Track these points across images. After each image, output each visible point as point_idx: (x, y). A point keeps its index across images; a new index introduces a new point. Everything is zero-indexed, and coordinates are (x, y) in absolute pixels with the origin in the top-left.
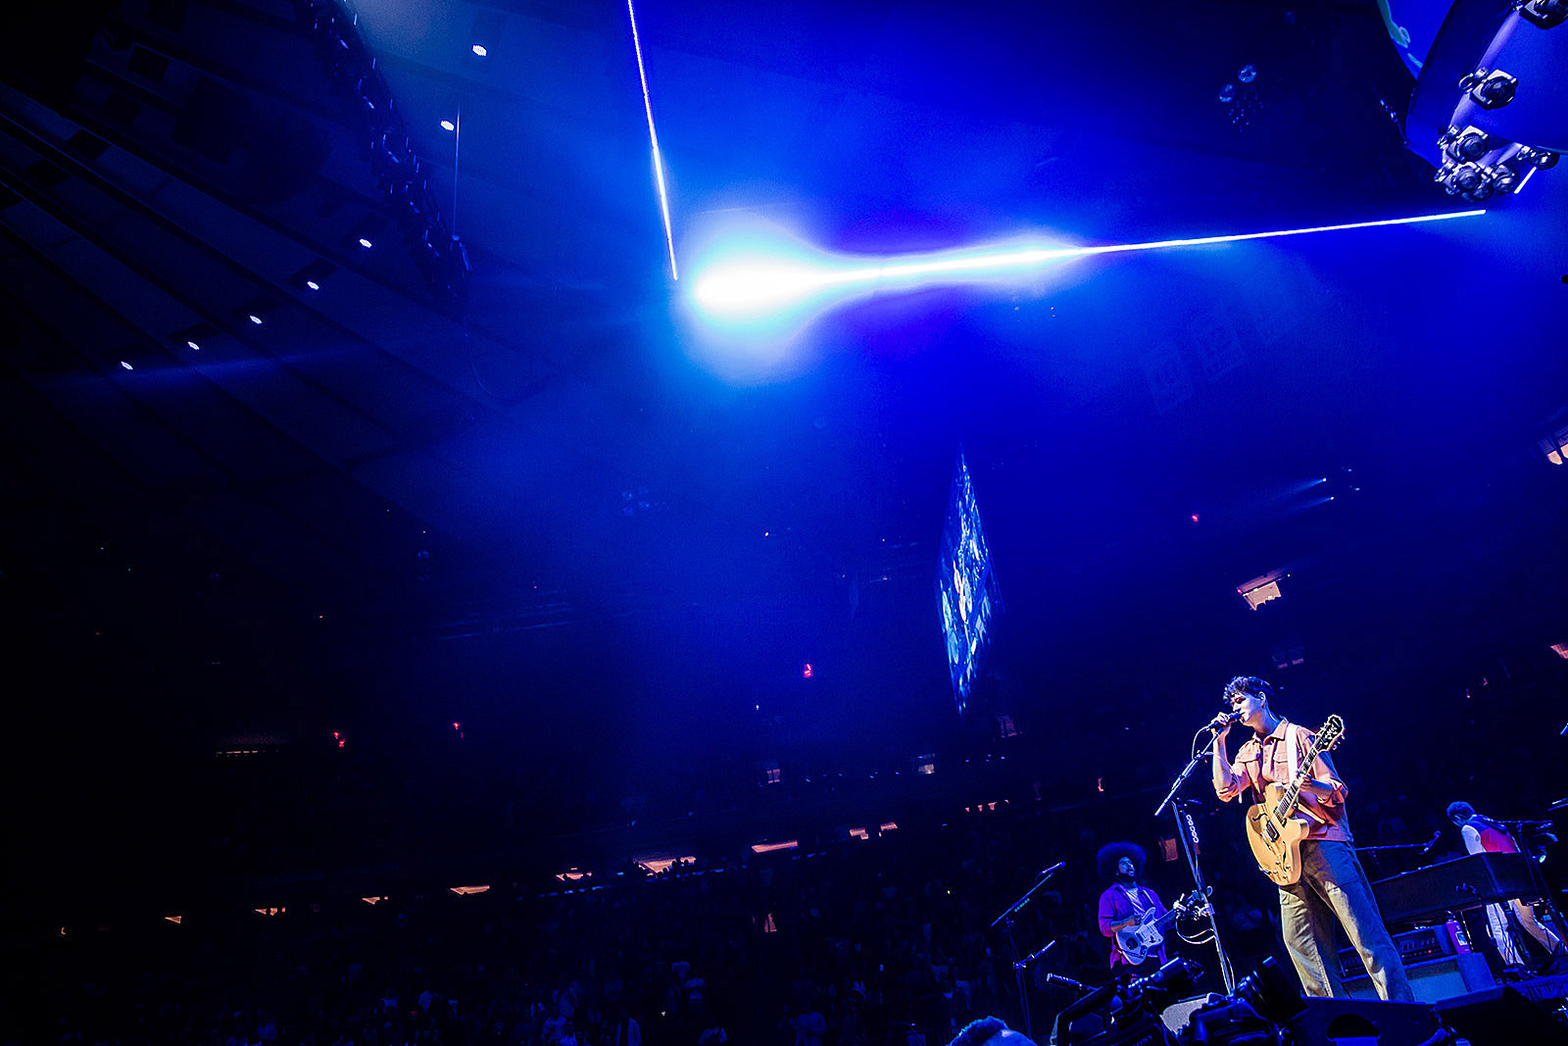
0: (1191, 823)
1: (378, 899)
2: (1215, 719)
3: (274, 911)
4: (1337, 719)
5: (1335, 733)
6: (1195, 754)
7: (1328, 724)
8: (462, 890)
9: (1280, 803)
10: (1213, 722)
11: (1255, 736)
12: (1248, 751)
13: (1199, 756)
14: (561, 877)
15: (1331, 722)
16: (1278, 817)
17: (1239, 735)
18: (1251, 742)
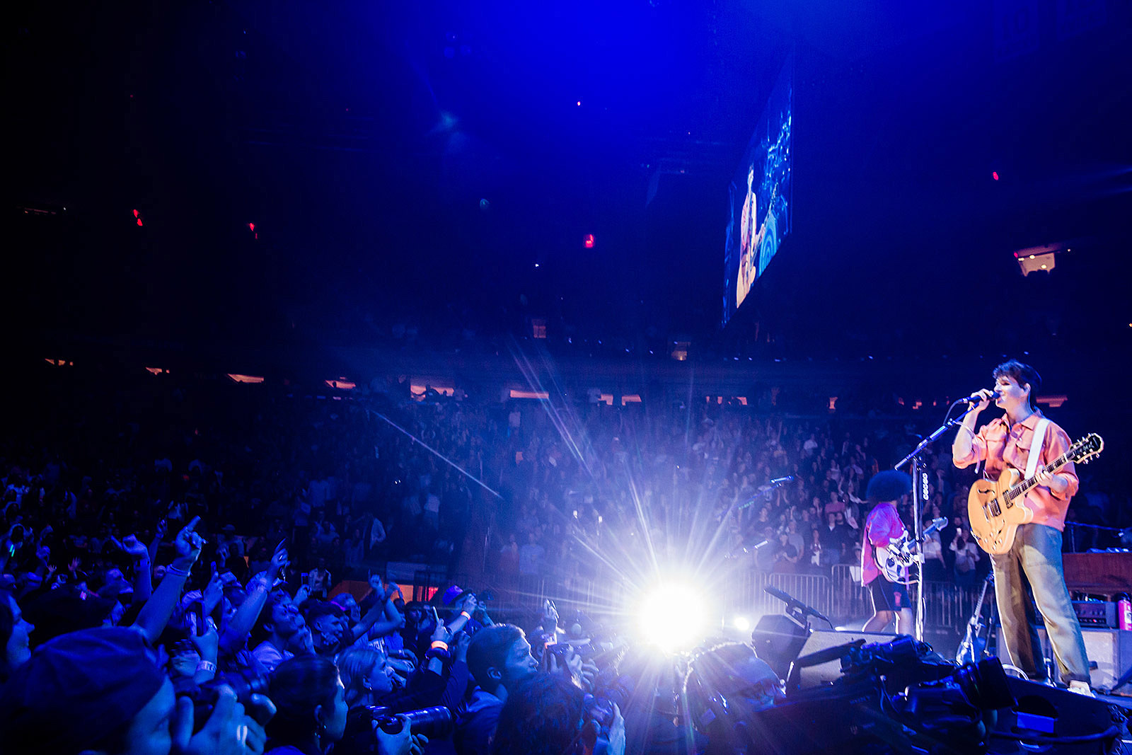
0: (925, 481)
1: (160, 370)
2: (977, 394)
3: (62, 362)
4: (1097, 439)
5: (1091, 450)
6: (947, 422)
7: (1087, 440)
8: (239, 378)
9: (1012, 489)
10: (973, 395)
11: (1005, 417)
12: (994, 431)
13: (949, 423)
14: (330, 383)
15: (1091, 439)
16: (1006, 499)
17: (992, 413)
18: (999, 421)
